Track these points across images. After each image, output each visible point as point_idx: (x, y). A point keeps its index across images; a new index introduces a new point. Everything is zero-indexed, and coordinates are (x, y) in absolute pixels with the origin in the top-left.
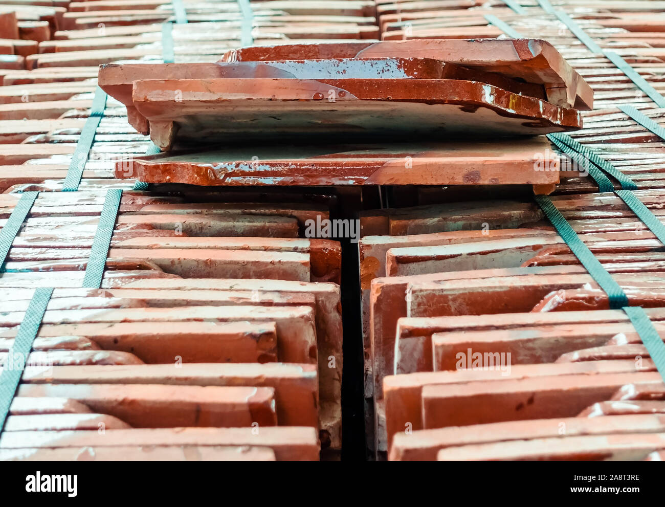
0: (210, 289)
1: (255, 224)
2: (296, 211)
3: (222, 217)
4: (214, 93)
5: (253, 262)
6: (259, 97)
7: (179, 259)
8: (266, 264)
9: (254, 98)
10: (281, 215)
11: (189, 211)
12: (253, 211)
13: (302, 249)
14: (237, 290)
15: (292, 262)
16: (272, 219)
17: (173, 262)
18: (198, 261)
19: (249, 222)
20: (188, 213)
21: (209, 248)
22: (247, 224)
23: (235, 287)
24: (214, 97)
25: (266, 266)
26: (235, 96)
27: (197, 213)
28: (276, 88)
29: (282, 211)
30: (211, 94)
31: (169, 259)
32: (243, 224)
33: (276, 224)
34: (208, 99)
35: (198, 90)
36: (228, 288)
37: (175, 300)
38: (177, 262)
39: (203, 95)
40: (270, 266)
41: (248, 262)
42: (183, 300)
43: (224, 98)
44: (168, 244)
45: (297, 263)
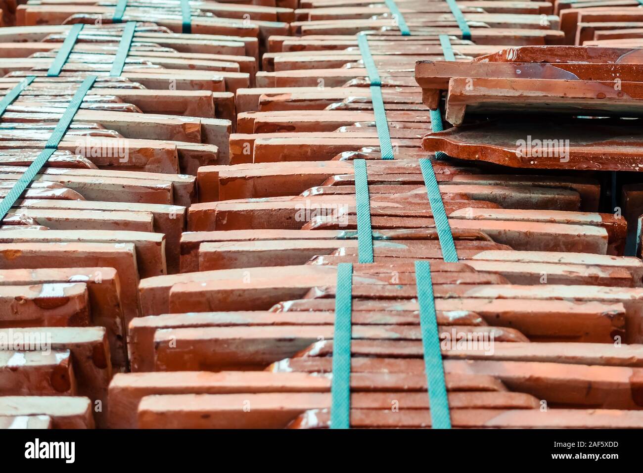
0: (543, 263)
1: (547, 196)
2: (575, 185)
3: (520, 188)
4: (516, 90)
5: (563, 235)
6: (553, 95)
7: (505, 230)
8: (573, 236)
9: (549, 95)
10: (565, 188)
11: (490, 182)
12: (541, 183)
13: (597, 223)
14: (565, 264)
15: (594, 236)
16: (558, 191)
17: (500, 233)
18: (520, 233)
19: (542, 194)
21: (523, 220)
22: (541, 195)
23: (563, 261)
24: (517, 94)
25: (573, 238)
26: (534, 93)
27: (497, 184)
28: (567, 88)
29: (563, 184)
30: (514, 91)
31: (497, 230)
32: (536, 196)
33: (563, 196)
34: (512, 95)
35: (502, 87)
36: (557, 261)
37: (522, 273)
38: (503, 232)
39: (508, 92)
40: (577, 238)
41: (559, 235)
42: (528, 273)
43: (525, 94)
44: (491, 216)
45: (598, 236)
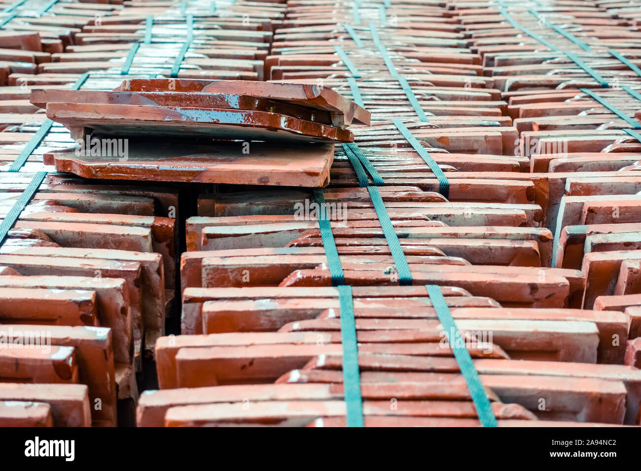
0: (71, 257)
1: (125, 202)
2: (156, 193)
3: (105, 196)
4: (99, 113)
5: (110, 234)
6: (129, 118)
7: (61, 230)
8: (119, 236)
9: (126, 118)
10: (145, 196)
11: (85, 191)
12: (127, 192)
13: (148, 224)
14: (88, 258)
15: (136, 235)
16: (137, 199)
17: (56, 232)
18: (73, 232)
19: (122, 201)
20: (84, 193)
21: (84, 222)
22: (119, 202)
23: (89, 256)
24: (100, 117)
25: (119, 237)
26: (113, 116)
27: (90, 193)
28: (140, 112)
29: (146, 193)
30: (97, 114)
31: (54, 230)
32: (116, 203)
33: (139, 203)
34: (96, 118)
35: (88, 111)
36: (83, 256)
37: (43, 265)
38: (59, 232)
39: (92, 115)
40: (122, 237)
41: (107, 234)
42: (48, 266)
43: (106, 117)
44: (59, 218)
45: (140, 236)
